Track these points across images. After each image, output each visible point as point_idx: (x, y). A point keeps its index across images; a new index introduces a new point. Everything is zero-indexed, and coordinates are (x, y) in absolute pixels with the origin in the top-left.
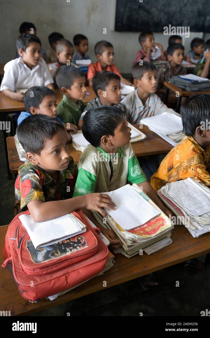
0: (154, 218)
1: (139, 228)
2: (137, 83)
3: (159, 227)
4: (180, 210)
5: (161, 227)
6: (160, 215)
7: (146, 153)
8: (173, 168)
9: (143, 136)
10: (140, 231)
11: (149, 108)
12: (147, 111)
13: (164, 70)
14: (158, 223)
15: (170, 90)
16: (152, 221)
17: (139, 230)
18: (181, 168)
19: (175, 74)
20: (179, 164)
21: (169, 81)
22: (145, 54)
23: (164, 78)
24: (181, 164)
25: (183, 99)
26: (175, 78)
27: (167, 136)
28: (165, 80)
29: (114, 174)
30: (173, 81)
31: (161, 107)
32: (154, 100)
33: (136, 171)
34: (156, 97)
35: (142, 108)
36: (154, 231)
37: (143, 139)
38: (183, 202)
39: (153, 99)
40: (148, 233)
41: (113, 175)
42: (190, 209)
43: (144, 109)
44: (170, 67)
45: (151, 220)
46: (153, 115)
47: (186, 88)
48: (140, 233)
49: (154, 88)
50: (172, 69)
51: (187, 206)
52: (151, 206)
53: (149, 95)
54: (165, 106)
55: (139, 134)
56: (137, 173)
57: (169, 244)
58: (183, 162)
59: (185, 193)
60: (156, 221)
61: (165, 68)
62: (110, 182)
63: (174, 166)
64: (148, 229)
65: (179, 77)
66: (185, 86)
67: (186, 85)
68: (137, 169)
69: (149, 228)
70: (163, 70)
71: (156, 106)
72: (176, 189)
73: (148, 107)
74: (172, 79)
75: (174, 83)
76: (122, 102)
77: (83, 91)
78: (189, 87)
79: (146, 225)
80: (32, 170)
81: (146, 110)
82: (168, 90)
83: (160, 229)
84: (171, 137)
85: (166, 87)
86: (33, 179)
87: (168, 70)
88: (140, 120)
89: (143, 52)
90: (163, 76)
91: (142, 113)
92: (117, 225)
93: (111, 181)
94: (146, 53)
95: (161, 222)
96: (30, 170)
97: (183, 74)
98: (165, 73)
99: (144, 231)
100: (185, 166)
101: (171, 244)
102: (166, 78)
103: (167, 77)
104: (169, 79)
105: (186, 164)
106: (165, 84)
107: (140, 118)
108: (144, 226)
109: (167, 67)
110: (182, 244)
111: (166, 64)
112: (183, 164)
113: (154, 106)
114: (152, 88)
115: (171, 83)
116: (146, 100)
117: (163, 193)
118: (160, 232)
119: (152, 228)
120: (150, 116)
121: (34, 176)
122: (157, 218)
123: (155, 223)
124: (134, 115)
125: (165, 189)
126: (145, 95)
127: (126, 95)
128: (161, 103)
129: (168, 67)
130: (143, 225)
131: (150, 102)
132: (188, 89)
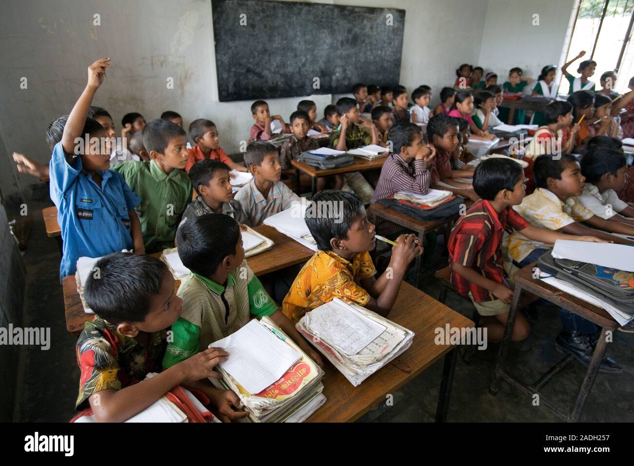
0: (294, 365)
1: (272, 387)
2: (254, 170)
3: (301, 379)
4: (330, 349)
5: (304, 378)
6: (302, 360)
7: (276, 267)
8: (311, 292)
9: (269, 243)
10: (274, 391)
11: (275, 200)
12: (273, 204)
13: (290, 145)
14: (299, 373)
15: (300, 170)
16: (292, 371)
17: (272, 389)
18: (321, 292)
19: (304, 148)
20: (318, 287)
21: (297, 159)
22: (263, 129)
23: (291, 155)
24: (321, 288)
25: (319, 180)
26: (304, 154)
27: (302, 237)
28: (292, 158)
29: (230, 311)
30: (302, 159)
31: (290, 197)
32: (279, 189)
33: (261, 299)
34: (281, 183)
35: (264, 203)
36: (294, 386)
37: (270, 247)
38: (333, 336)
39: (277, 189)
40: (286, 392)
41: (229, 314)
42: (343, 345)
43: (267, 202)
44: (296, 141)
45: (289, 369)
46: (282, 210)
47: (320, 165)
48: (273, 393)
49: (278, 175)
50: (299, 143)
51: (338, 342)
52: (289, 347)
53: (271, 185)
54: (295, 195)
55: (262, 240)
56: (263, 302)
57: (322, 404)
58: (323, 285)
59: (332, 321)
60: (297, 370)
61: (290, 142)
62: (226, 324)
63: (312, 288)
64: (285, 385)
65: (309, 153)
66: (318, 164)
67: (319, 162)
68: (261, 296)
69: (287, 382)
70: (288, 145)
71: (283, 196)
72: (321, 319)
73: (273, 199)
74: (301, 156)
75: (304, 161)
76: (236, 198)
77: (183, 155)
78: (323, 164)
79: (283, 379)
80: (95, 332)
81: (271, 204)
82: (298, 171)
83: (303, 381)
84: (306, 239)
85: (296, 167)
86: (97, 348)
87: (294, 144)
88: (264, 219)
89: (260, 127)
90: (290, 152)
91: (266, 209)
92: (239, 387)
93: (227, 322)
94: (264, 127)
95: (304, 370)
96: (93, 332)
97: (315, 148)
98: (291, 149)
99: (280, 389)
100: (327, 289)
101: (325, 403)
102: (294, 155)
103: (296, 154)
104: (297, 156)
105: (328, 287)
106: (293, 163)
107: (264, 216)
108: (280, 382)
109: (292, 142)
110: (341, 399)
111: (290, 138)
112: (324, 287)
113: (281, 196)
114: (277, 174)
115: (299, 162)
116: (269, 191)
117: (303, 328)
118: (303, 386)
119: (292, 382)
120: (278, 212)
121: (101, 342)
122: (297, 365)
123: (295, 374)
124: (256, 213)
125: (306, 322)
126: (266, 185)
127: (241, 186)
128: (289, 192)
129: (294, 140)
130: (279, 380)
131: (275, 192)
132: (322, 167)
